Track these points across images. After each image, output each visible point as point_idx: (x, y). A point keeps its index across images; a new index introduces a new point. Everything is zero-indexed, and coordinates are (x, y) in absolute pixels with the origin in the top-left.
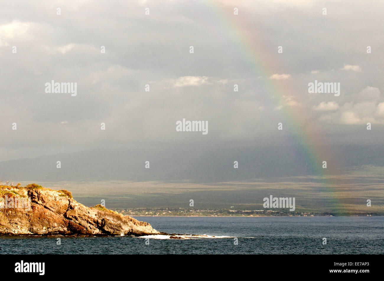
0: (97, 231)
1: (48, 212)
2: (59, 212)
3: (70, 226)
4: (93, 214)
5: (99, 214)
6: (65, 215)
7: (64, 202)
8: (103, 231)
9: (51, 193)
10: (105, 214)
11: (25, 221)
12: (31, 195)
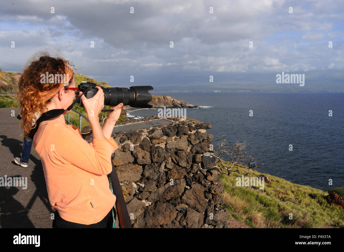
0: (180, 106)
1: (168, 102)
2: (171, 102)
3: (174, 105)
4: (179, 102)
5: (181, 102)
6: (172, 102)
7: (172, 99)
8: (182, 106)
9: (169, 97)
10: (182, 102)
11: (163, 104)
12: (164, 98)
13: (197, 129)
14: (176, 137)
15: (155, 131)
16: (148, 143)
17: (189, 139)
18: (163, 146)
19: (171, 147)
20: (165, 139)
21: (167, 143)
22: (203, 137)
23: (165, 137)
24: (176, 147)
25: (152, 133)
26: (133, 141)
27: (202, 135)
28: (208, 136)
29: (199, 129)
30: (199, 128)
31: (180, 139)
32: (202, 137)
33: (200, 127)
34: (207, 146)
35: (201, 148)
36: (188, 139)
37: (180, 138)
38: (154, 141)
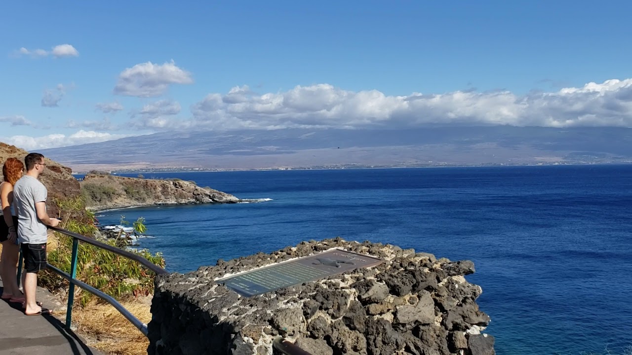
1: (184, 192)
2: (190, 192)
7: (192, 187)
8: (214, 200)
9: (185, 183)
12: (175, 184)
13: (449, 275)
14: (412, 296)
15: (373, 285)
16: (361, 313)
17: (437, 298)
18: (388, 317)
19: (406, 319)
20: (391, 302)
21: (397, 309)
22: (465, 294)
23: (391, 298)
24: (417, 318)
25: (368, 290)
26: (331, 311)
27: (463, 288)
28: (475, 290)
29: (455, 275)
30: (454, 272)
31: (419, 299)
32: (462, 293)
33: (456, 271)
34: (474, 313)
35: (464, 317)
36: (435, 300)
37: (419, 297)
38: (373, 308)
